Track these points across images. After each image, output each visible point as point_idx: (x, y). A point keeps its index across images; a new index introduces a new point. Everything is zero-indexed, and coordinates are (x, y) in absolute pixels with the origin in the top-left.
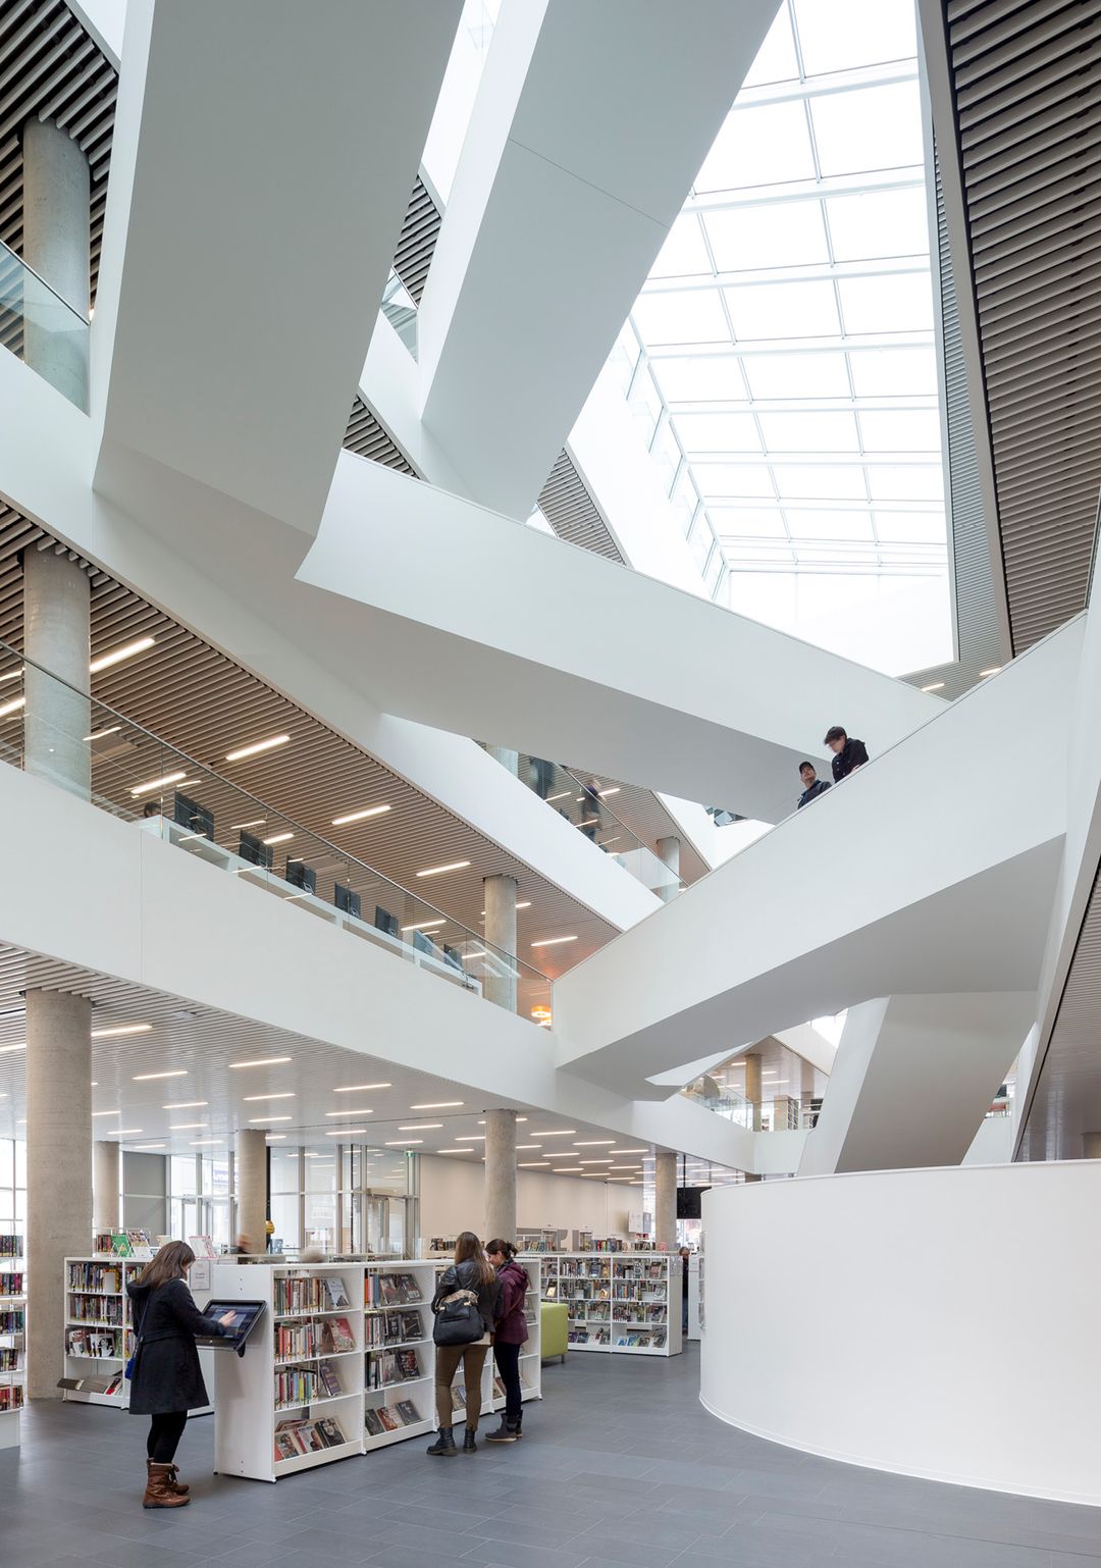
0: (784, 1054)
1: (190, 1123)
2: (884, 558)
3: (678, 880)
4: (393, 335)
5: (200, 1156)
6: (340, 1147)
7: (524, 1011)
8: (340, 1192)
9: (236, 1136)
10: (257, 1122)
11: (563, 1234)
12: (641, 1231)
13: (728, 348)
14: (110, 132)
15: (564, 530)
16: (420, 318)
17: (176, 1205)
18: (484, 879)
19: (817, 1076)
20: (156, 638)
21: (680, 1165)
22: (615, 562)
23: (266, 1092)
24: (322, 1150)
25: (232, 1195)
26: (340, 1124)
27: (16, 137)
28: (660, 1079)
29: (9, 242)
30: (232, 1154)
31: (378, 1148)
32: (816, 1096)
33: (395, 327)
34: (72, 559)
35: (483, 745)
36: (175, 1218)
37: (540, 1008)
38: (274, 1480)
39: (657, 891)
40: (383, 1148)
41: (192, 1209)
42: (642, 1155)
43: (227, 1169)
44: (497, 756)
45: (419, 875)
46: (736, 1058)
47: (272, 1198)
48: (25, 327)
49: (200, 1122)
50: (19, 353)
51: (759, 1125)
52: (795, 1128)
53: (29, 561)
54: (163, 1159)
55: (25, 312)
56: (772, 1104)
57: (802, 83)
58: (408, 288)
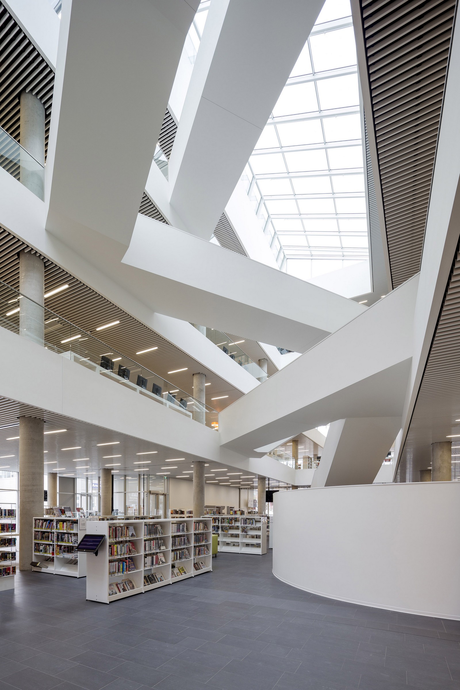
0: (307, 440)
1: (84, 466)
2: (345, 254)
3: (266, 375)
4: (159, 171)
5: (87, 478)
6: (139, 475)
7: (208, 424)
8: (139, 492)
9: (101, 471)
10: (108, 466)
11: (224, 508)
12: (253, 506)
13: (286, 175)
14: (52, 96)
15: (224, 244)
16: (169, 166)
17: (78, 496)
18: (193, 374)
19: (319, 449)
20: (69, 285)
21: (267, 482)
22: (243, 256)
23: (112, 455)
24: (132, 476)
25: (99, 493)
26: (139, 466)
27: (17, 98)
28: (259, 450)
29: (15, 138)
30: (99, 477)
31: (154, 475)
32: (319, 456)
33: (160, 169)
34: (37, 255)
35: (193, 325)
36: (78, 501)
37: (215, 423)
38: (108, 603)
39: (259, 379)
40: (156, 475)
41: (84, 498)
42: (253, 478)
43: (97, 483)
44: (198, 329)
45: (169, 373)
46: (289, 442)
47: (114, 494)
48: (21, 170)
49: (87, 466)
50: (19, 179)
51: (297, 467)
52: (311, 468)
53: (22, 256)
54: (74, 480)
55: (20, 164)
56: (302, 459)
57: (313, 75)
58: (165, 154)
